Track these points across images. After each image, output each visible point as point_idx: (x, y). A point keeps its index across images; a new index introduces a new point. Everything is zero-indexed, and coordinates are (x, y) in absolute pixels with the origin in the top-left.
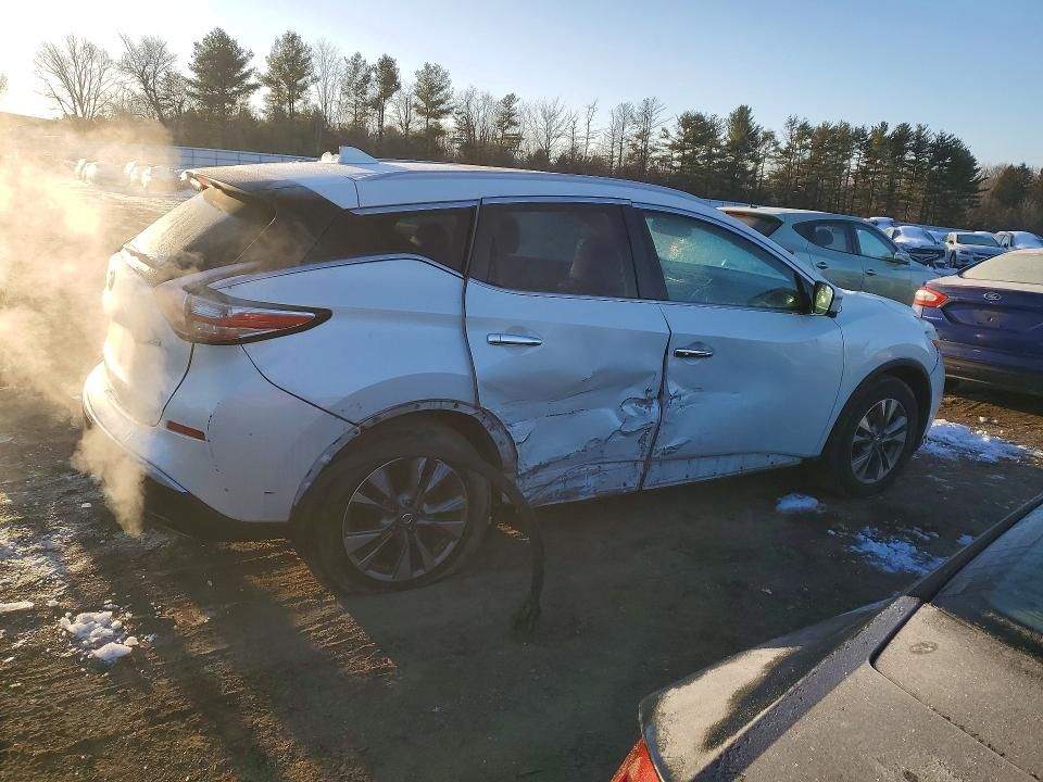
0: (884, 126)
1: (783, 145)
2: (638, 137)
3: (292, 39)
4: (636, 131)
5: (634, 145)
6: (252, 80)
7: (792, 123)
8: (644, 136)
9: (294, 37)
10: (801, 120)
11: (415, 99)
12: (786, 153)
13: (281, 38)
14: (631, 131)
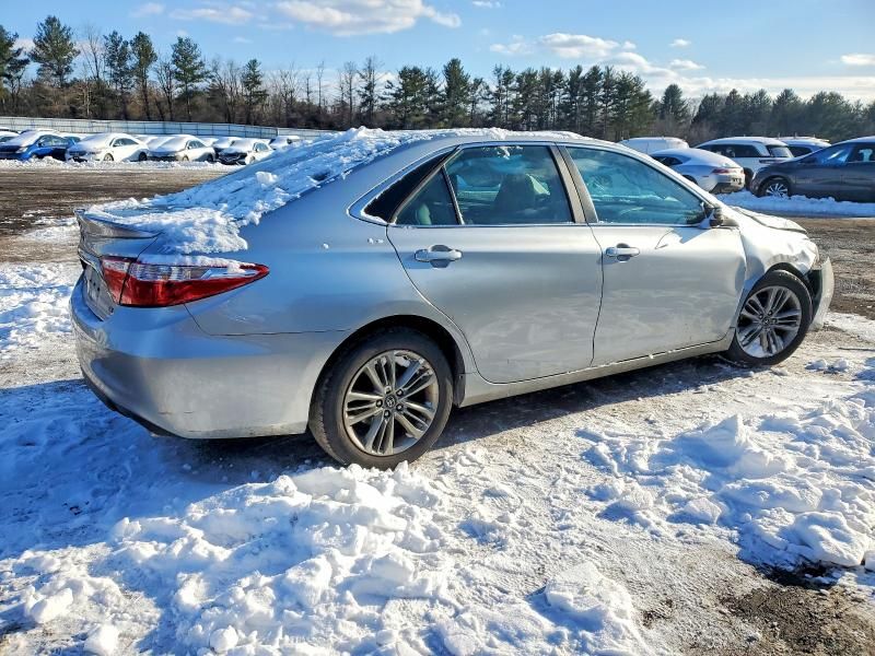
0: (579, 70)
1: (494, 89)
2: (366, 88)
3: (51, 21)
4: (365, 84)
5: (365, 95)
6: (22, 57)
7: (498, 71)
8: (370, 87)
9: (54, 20)
10: (505, 69)
11: (173, 67)
12: (497, 95)
13: (44, 22)
14: (359, 84)
